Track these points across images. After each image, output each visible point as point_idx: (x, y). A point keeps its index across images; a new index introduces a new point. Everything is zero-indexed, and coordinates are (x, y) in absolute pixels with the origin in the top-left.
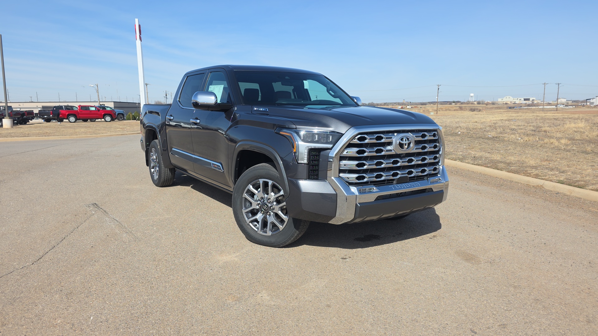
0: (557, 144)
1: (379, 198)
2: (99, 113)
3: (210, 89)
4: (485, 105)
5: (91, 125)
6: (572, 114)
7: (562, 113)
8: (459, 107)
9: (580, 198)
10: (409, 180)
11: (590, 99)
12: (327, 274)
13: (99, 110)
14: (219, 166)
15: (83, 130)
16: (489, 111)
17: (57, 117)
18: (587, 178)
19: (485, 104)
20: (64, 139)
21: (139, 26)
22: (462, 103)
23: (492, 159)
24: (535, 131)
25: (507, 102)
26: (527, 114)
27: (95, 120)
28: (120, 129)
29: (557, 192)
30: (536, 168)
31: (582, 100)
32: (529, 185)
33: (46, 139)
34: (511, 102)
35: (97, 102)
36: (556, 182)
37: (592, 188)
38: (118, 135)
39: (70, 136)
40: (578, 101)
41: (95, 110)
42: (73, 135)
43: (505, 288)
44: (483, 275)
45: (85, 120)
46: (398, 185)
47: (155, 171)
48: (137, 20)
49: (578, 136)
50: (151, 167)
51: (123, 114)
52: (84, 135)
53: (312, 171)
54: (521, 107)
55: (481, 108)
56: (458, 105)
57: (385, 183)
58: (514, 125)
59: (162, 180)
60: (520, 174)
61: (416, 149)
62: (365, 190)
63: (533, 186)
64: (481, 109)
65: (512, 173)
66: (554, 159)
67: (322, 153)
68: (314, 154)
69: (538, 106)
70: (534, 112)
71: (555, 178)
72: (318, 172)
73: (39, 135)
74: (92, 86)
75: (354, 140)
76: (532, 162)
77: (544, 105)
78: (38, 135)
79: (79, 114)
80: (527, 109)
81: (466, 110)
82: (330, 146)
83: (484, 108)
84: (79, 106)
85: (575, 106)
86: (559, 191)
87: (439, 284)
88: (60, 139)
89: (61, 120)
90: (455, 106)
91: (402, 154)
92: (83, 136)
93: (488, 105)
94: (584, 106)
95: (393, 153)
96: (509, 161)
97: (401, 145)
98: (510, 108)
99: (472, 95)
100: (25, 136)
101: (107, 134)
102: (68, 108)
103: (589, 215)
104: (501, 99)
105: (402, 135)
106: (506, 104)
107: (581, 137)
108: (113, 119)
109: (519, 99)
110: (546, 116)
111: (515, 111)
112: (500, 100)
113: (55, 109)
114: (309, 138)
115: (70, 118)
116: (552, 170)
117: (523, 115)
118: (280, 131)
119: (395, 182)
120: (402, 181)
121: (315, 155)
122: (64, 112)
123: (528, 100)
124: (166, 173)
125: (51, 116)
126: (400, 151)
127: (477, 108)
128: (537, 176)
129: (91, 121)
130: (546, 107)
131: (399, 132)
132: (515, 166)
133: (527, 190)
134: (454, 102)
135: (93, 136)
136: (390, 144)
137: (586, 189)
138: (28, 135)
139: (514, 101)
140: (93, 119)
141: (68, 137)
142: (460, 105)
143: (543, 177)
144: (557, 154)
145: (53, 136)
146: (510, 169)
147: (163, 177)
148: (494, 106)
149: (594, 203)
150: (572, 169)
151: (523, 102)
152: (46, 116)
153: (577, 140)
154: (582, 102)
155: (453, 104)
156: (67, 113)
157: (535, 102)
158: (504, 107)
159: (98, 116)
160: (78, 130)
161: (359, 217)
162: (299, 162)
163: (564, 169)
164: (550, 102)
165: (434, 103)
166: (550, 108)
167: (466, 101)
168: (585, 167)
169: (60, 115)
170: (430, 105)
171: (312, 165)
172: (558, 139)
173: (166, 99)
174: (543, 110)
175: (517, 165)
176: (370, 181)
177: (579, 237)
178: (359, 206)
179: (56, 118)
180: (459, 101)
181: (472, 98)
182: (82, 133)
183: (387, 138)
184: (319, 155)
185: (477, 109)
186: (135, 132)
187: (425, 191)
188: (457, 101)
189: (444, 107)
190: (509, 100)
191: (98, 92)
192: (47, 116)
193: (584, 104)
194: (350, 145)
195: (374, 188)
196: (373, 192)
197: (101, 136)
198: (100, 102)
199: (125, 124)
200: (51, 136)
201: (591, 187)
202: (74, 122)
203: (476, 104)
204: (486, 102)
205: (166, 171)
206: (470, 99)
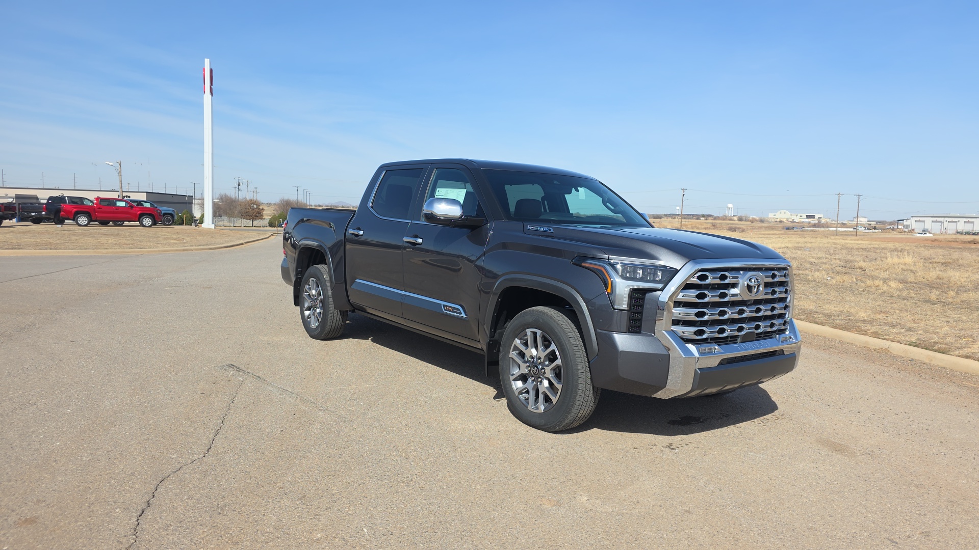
0: (885, 288)
1: (723, 363)
2: (131, 211)
3: (437, 193)
4: (749, 223)
5: (120, 232)
6: (883, 241)
7: (868, 240)
8: (712, 223)
9: (945, 368)
10: (756, 337)
11: (903, 220)
12: (661, 470)
13: (132, 207)
14: (459, 310)
15: (111, 240)
16: (757, 232)
17: (55, 217)
18: (948, 339)
19: (750, 221)
20: (85, 254)
21: (211, 71)
22: (715, 218)
23: (803, 307)
24: (845, 267)
25: (781, 219)
26: (817, 239)
27: (123, 223)
28: (176, 241)
29: (911, 359)
30: (870, 322)
31: (890, 221)
32: (868, 347)
33: (55, 255)
34: (788, 219)
35: (118, 191)
36: (907, 344)
37: (959, 353)
38: (177, 250)
39: (95, 250)
40: (884, 221)
41: (124, 205)
42: (99, 249)
43: (904, 487)
44: (869, 471)
45: (104, 223)
46: (744, 344)
47: (314, 314)
48: (207, 61)
49: (911, 278)
50: (304, 309)
51: (172, 215)
52: (119, 248)
53: (632, 321)
54: (804, 228)
55: (744, 227)
56: (710, 221)
57: (727, 341)
58: (813, 257)
59: (328, 328)
60: (850, 332)
61: (766, 294)
62: (705, 350)
63: (875, 350)
64: (744, 229)
65: (840, 329)
66: (892, 311)
67: (648, 295)
68: (638, 296)
69: (828, 228)
70: (827, 237)
71: (903, 339)
72: (641, 323)
73: (40, 247)
74: (110, 164)
75: (693, 279)
76: (863, 315)
77: (838, 226)
78: (36, 246)
79: (96, 212)
80: (813, 231)
81: (723, 229)
82: (660, 286)
83: (749, 227)
84: (97, 199)
85: (882, 229)
86: (914, 358)
87: (817, 483)
88: (78, 254)
89: (60, 221)
90: (705, 223)
91: (749, 300)
92: (118, 250)
93: (754, 223)
94: (893, 229)
95: (739, 298)
96: (827, 312)
97: (749, 288)
98: (787, 229)
99: (730, 206)
100: (15, 249)
101: (159, 249)
102: (74, 200)
103: (965, 391)
104: (773, 214)
105: (750, 274)
106: (781, 222)
107: (915, 279)
108: (155, 223)
109: (799, 216)
110: (847, 244)
111: (796, 234)
112: (771, 215)
113: (50, 201)
114: (629, 274)
115: (80, 219)
116: (894, 326)
117: (813, 240)
118: (583, 262)
119: (739, 340)
120: (747, 339)
121: (637, 299)
122: (69, 208)
123: (813, 217)
124: (335, 318)
125: (44, 213)
126: (747, 297)
127: (738, 226)
128: (876, 335)
129: (116, 225)
130: (839, 229)
131: (746, 269)
132: (840, 320)
133: (868, 354)
134: (703, 216)
135: (134, 252)
136: (734, 286)
137: (951, 355)
138: (19, 247)
139: (793, 218)
140: (118, 222)
141: (91, 252)
142: (714, 221)
143: (885, 337)
144: (892, 303)
145: (64, 249)
146: (834, 324)
147: (329, 323)
148: (763, 224)
149: (967, 376)
150: (922, 325)
151: (805, 220)
152: (33, 214)
153: (911, 283)
154: (891, 223)
155: (702, 219)
156: (75, 210)
157: (823, 221)
158: (779, 227)
159: (129, 216)
160: (103, 240)
161: (698, 389)
162: (616, 307)
163: (909, 325)
164: (844, 222)
165: (673, 216)
166: (845, 232)
167: (721, 215)
168: (938, 323)
169: (62, 213)
170: (667, 218)
171: (633, 312)
172: (885, 281)
173: (238, 191)
174: (836, 234)
175: (842, 318)
176: (711, 338)
177: (967, 421)
178: (699, 372)
179: (52, 217)
180: (711, 214)
181: (730, 211)
182: (114, 246)
183: (733, 278)
184: (643, 299)
185: (739, 228)
186: (205, 247)
187: (774, 354)
188: (707, 215)
189: (689, 223)
190: (785, 216)
191: (120, 174)
192: (35, 212)
193: (893, 227)
194: (687, 286)
195: (716, 347)
196: (715, 353)
197: (148, 252)
198: (123, 192)
199: (178, 231)
200: (60, 249)
201: (957, 352)
202: (86, 225)
203: (736, 219)
204: (751, 218)
205: (335, 315)
206: (727, 212)
